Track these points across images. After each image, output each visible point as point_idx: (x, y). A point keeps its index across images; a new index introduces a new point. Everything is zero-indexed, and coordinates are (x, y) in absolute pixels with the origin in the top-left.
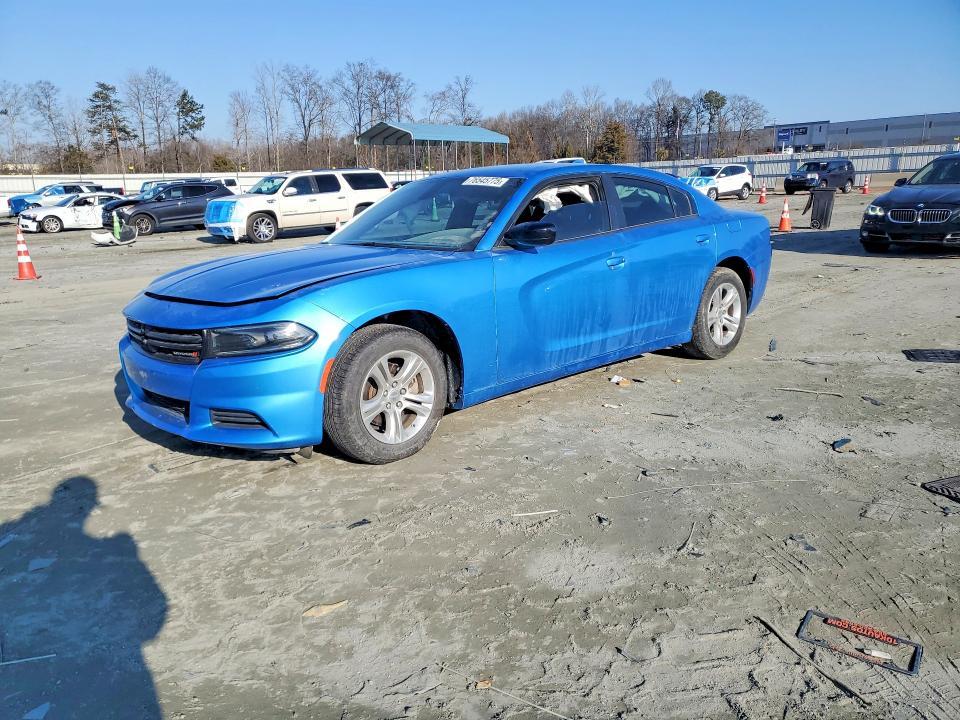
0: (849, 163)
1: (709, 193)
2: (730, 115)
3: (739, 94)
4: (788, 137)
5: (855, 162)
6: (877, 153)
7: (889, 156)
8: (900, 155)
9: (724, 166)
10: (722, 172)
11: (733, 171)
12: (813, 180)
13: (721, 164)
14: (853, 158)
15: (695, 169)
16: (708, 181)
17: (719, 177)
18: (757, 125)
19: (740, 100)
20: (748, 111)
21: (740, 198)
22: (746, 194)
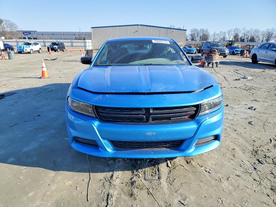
0: (63, 44)
1: (30, 51)
2: (5, 26)
3: (7, 19)
4: (27, 35)
5: (64, 43)
6: (66, 41)
7: (70, 42)
8: (73, 42)
9: (33, 42)
10: (33, 44)
11: (36, 44)
12: (56, 48)
13: (32, 41)
14: (64, 42)
15: (23, 43)
16: (29, 47)
17: (32, 45)
18: (14, 30)
19: (8, 21)
20: (12, 25)
21: (39, 52)
22: (40, 51)
